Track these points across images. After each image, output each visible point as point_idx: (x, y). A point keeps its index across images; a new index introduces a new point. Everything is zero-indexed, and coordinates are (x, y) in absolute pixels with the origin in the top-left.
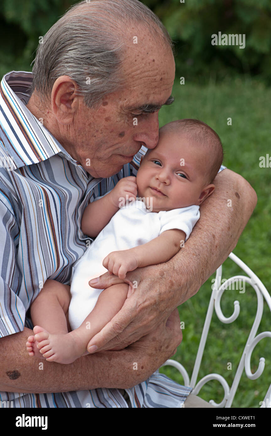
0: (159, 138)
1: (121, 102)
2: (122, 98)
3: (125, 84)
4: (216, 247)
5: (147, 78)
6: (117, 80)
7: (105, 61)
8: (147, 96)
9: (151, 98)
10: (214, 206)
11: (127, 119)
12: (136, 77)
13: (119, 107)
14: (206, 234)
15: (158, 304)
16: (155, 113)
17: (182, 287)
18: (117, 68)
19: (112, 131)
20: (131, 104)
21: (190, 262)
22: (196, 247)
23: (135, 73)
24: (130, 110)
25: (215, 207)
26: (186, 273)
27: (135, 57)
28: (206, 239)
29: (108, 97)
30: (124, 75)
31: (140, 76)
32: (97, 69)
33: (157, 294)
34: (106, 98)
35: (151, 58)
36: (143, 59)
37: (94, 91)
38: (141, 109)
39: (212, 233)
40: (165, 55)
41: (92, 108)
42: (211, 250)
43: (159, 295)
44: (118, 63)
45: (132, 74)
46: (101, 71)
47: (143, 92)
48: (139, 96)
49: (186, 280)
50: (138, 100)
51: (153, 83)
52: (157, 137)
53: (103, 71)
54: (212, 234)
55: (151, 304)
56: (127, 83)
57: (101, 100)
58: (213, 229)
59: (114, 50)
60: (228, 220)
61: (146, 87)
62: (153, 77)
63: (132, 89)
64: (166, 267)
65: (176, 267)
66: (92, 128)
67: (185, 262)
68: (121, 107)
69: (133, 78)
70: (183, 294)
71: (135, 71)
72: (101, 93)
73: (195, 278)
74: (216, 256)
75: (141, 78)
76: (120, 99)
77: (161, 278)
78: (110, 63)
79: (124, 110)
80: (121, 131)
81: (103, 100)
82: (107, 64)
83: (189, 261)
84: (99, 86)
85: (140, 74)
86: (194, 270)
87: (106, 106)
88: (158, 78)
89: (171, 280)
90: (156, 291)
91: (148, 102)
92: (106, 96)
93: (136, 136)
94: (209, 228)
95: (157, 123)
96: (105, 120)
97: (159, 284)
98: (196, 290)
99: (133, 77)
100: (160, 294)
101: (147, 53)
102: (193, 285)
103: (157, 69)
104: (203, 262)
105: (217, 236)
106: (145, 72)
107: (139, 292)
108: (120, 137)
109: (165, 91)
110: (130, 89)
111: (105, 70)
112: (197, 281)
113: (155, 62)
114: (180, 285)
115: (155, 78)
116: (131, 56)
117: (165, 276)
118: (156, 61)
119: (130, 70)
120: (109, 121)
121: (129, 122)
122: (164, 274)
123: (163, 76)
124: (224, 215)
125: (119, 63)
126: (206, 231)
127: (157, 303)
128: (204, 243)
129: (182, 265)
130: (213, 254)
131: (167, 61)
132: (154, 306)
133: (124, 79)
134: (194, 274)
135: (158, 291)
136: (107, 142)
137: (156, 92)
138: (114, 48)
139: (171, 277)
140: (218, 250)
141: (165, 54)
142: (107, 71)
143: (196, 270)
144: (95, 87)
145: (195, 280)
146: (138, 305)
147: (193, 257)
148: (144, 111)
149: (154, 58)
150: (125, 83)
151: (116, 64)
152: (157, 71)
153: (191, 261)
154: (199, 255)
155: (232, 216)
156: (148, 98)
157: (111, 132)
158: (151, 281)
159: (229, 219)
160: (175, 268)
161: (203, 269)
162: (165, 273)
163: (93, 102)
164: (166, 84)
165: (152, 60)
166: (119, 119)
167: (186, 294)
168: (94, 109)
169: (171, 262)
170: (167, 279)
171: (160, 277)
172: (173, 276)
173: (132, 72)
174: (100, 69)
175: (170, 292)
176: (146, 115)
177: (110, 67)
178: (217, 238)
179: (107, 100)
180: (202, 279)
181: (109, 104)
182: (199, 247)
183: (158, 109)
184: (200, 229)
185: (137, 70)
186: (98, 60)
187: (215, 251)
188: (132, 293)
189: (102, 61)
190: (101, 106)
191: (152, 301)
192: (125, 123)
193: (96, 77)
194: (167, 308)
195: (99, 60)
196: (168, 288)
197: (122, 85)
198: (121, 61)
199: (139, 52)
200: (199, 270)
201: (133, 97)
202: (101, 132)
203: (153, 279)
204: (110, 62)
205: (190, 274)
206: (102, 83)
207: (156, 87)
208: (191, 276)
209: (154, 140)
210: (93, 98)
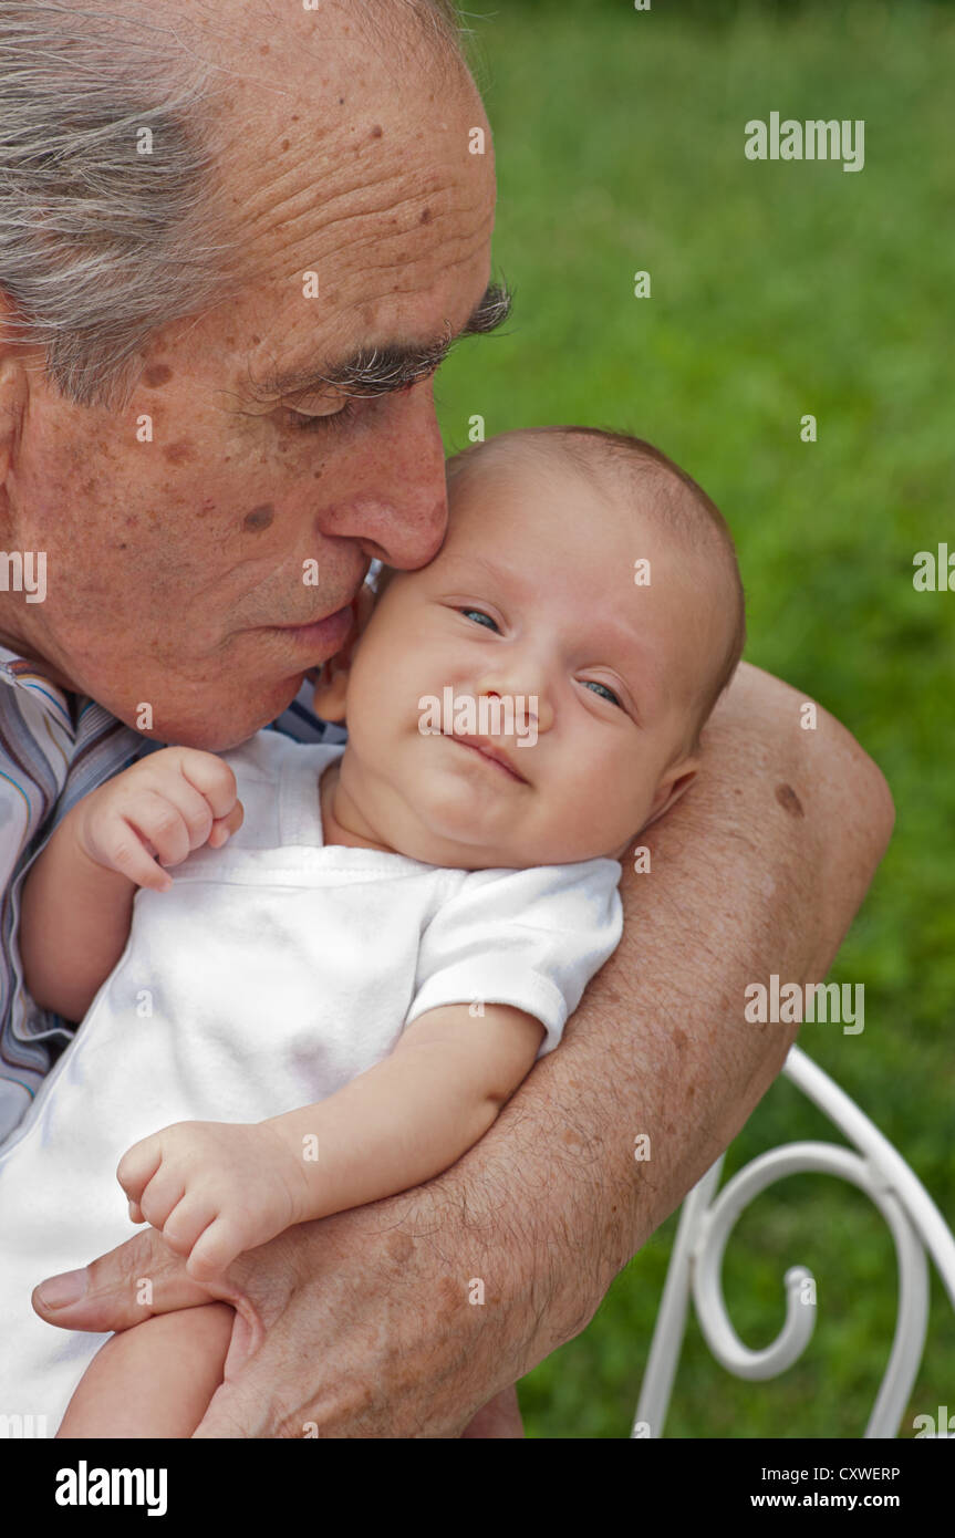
0: (451, 508)
1: (236, 357)
2: (242, 335)
3: (243, 268)
4: (691, 1091)
5: (350, 220)
6: (203, 252)
7: (129, 164)
8: (365, 306)
9: (386, 315)
10: (686, 874)
11: (277, 438)
12: (296, 224)
13: (230, 385)
14: (644, 1032)
15: (381, 1410)
16: (419, 390)
17: (506, 1308)
18: (194, 194)
19: (207, 510)
20: (287, 360)
21: (552, 1176)
22: (588, 1096)
23: (290, 203)
24: (290, 390)
25: (693, 879)
26: (529, 1238)
27: (282, 130)
28: (641, 1054)
29: (169, 338)
30: (231, 222)
31: (317, 216)
32: (95, 207)
33: (379, 1355)
34: (161, 346)
35: (364, 123)
36: (321, 134)
37: (95, 320)
38: (345, 376)
39: (673, 1021)
40: (432, 98)
41: (93, 404)
42: (662, 1109)
43: (387, 1361)
44: (196, 169)
45: (273, 211)
46: (117, 218)
47: (337, 292)
48: (322, 313)
49: (527, 1271)
50: (319, 333)
51: (384, 241)
52: (441, 506)
53: (126, 217)
54: (671, 1028)
55: (346, 1411)
56: (252, 262)
57: (137, 359)
58: (678, 1001)
59: (169, 106)
60: (754, 947)
61: (349, 265)
62: (380, 214)
63: (282, 284)
64: (424, 1209)
65: (477, 1207)
66: (104, 505)
67: (523, 1178)
68: (241, 383)
69: (280, 230)
70: (512, 1341)
71: (287, 198)
72: (132, 324)
73: (573, 1260)
74: (687, 1138)
75: (320, 227)
76: (231, 341)
77: (397, 1272)
78: (155, 174)
79: (260, 397)
80: (252, 504)
81: (143, 356)
82: (143, 182)
83: (544, 1174)
84: (115, 291)
85: (316, 204)
86: (569, 1219)
87: (165, 386)
88: (408, 212)
89: (447, 1281)
90: (371, 1341)
91: (375, 339)
92: (158, 336)
93: (333, 514)
94: (659, 997)
95: (430, 440)
96: (164, 459)
97: (387, 1300)
98: (581, 1319)
99: (277, 226)
100: (393, 1354)
101: (342, 102)
102: (566, 1293)
103: (398, 173)
104: (617, 1179)
105: (695, 1035)
106: (336, 193)
107: (284, 1353)
108: (253, 532)
109: (454, 267)
110: (271, 285)
111: (135, 209)
112: (584, 1273)
113: (385, 138)
114: (497, 1301)
115: (391, 213)
116: (260, 125)
117: (418, 1257)
118: (390, 136)
119: (263, 195)
120: (186, 463)
121: (288, 454)
122: (413, 1248)
123: (431, 201)
124: (734, 922)
125: (208, 164)
126: (641, 1014)
127: (378, 1405)
128: (629, 1079)
129: (507, 1193)
130: (671, 1129)
131: (445, 126)
132: (365, 1419)
133: (238, 243)
134: (571, 1239)
135: (382, 1341)
136: (188, 565)
137: (406, 281)
138: (167, 98)
139: (446, 1265)
140: (697, 1108)
141: (429, 92)
142: (145, 214)
143: (578, 1215)
144: (97, 300)
145: (575, 1269)
146: (277, 1420)
147: (568, 1152)
148: (362, 385)
149: (380, 119)
150: (241, 260)
151: (189, 173)
152: (401, 180)
153: (556, 1171)
154: (596, 1138)
155: (768, 926)
156: (369, 320)
157: (203, 514)
158: (346, 1290)
159: (759, 941)
160: (472, 1215)
161: (619, 1210)
162: (416, 1242)
163: (97, 375)
164: (454, 237)
165: (369, 128)
166: (235, 445)
167: (531, 1339)
168: (103, 409)
169: (449, 1183)
170: (428, 1274)
171: (391, 1264)
172: (461, 1255)
173: (276, 200)
174: (109, 206)
175: (444, 1340)
176: (372, 406)
177: (161, 192)
178: (697, 1049)
179: (164, 358)
180: (608, 1259)
181: (177, 373)
182: (601, 1095)
183: (433, 365)
184: (615, 998)
185: (294, 191)
186: (93, 165)
187: (681, 1112)
188: (250, 1352)
189: (111, 168)
190: (140, 387)
191: (352, 1395)
192: (271, 463)
193: (97, 251)
194: (429, 1419)
195: (99, 165)
196: (432, 1318)
197: (229, 275)
198: (209, 155)
199: (300, 99)
200: (596, 1216)
201: (294, 325)
202: (150, 522)
203: (357, 1281)
204: (157, 170)
205: (551, 1236)
206: (129, 277)
207: (402, 259)
208: (554, 1248)
209: (428, 523)
210: (92, 352)
